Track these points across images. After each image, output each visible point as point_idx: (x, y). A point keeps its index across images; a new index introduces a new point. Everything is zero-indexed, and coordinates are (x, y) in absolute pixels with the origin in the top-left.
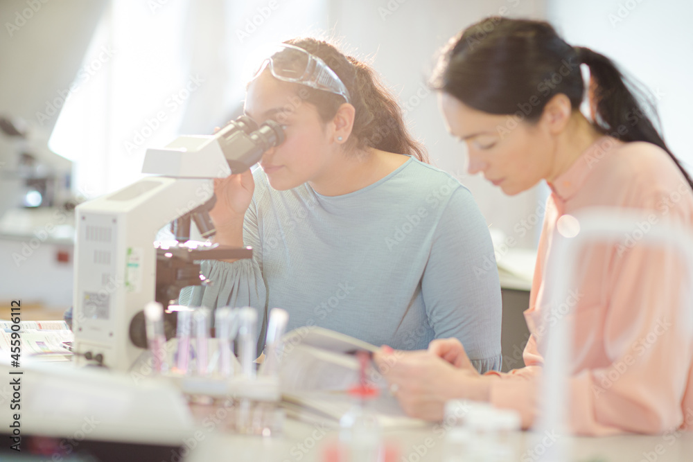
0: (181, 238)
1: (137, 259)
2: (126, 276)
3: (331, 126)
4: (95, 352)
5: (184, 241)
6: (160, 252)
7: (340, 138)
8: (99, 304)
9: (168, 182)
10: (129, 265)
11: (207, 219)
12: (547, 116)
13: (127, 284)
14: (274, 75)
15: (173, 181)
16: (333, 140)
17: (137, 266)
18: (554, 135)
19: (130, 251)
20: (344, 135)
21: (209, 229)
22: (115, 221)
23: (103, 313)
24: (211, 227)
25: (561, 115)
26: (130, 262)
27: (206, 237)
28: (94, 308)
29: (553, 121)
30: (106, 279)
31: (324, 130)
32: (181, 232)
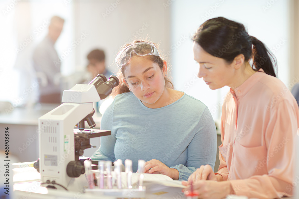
0: (81, 128)
1: (68, 140)
2: (64, 147)
4: (51, 180)
5: (83, 130)
6: (75, 135)
8: (52, 160)
9: (76, 105)
10: (65, 142)
11: (92, 119)
12: (235, 62)
13: (65, 150)
15: (78, 105)
17: (68, 142)
18: (236, 69)
19: (65, 137)
21: (93, 124)
22: (58, 124)
23: (55, 163)
24: (93, 123)
25: (240, 62)
26: (66, 141)
27: (92, 127)
28: (50, 162)
29: (236, 64)
30: (55, 149)
32: (81, 126)
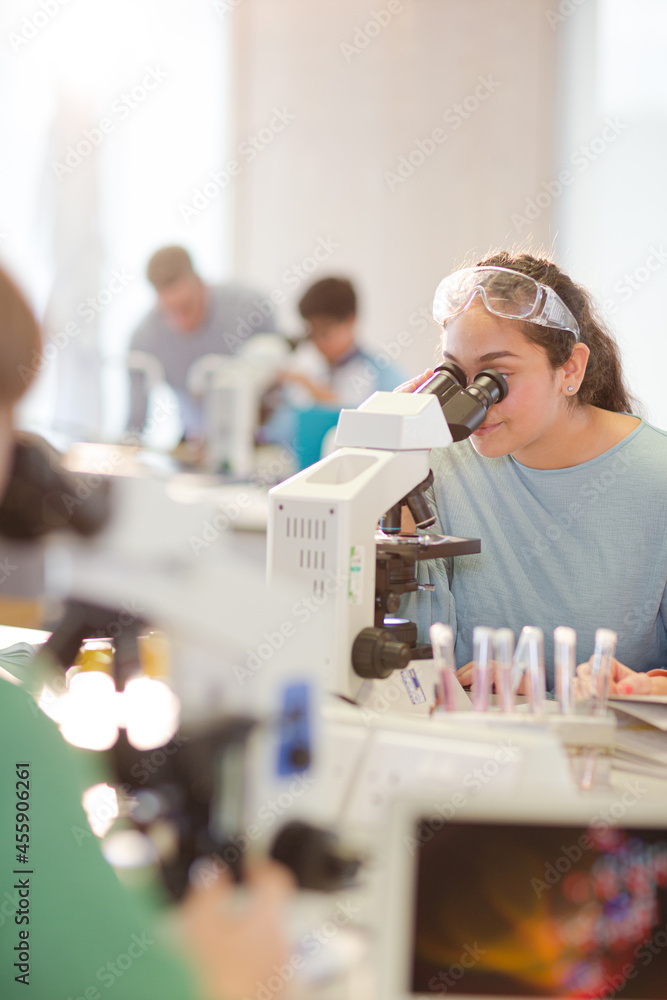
0: (391, 530)
1: (359, 561)
2: (349, 583)
3: (561, 373)
5: (395, 533)
6: (378, 548)
7: (571, 389)
9: (384, 457)
10: (352, 569)
11: (422, 502)
13: (350, 594)
14: (489, 309)
15: (390, 455)
16: (561, 390)
17: (359, 569)
19: (353, 551)
20: (575, 384)
22: (332, 511)
24: (429, 513)
26: (353, 565)
31: (553, 378)
32: (389, 521)
